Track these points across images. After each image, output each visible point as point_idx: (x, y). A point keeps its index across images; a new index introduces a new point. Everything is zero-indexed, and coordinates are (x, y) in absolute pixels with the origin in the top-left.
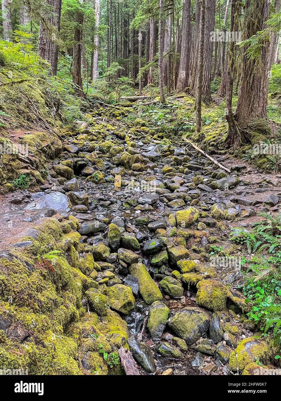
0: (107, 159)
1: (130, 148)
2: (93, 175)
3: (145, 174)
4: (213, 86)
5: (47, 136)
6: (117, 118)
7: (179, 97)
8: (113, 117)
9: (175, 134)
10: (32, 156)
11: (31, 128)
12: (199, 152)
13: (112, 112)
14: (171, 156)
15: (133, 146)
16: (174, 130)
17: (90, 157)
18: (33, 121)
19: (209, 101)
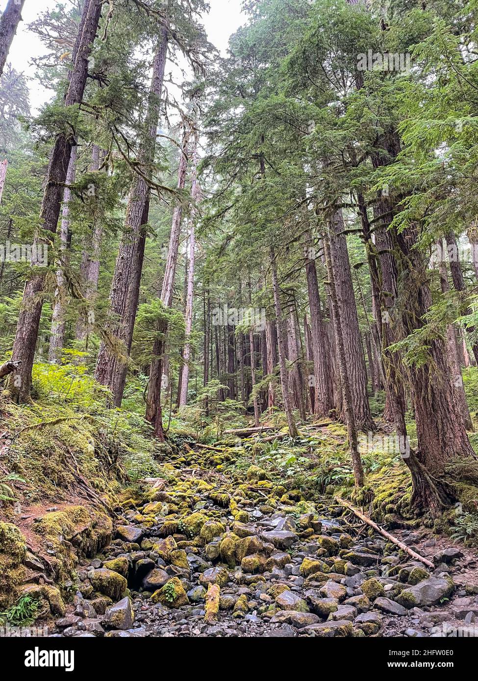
0: (195, 549)
1: (238, 524)
2: (164, 588)
3: (267, 580)
4: (373, 405)
5: (87, 512)
6: (218, 467)
7: (320, 426)
8: (211, 465)
9: (322, 491)
10: (52, 555)
11: (61, 499)
12: (368, 525)
13: (209, 458)
14: (317, 536)
15: (243, 519)
16: (317, 483)
17: (161, 549)
18: (67, 486)
19: (372, 430)
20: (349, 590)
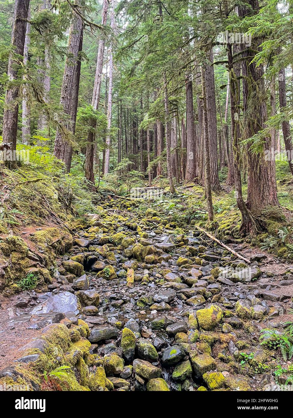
0: (119, 251)
1: (143, 239)
2: (104, 270)
3: (159, 267)
4: (220, 175)
5: (58, 231)
6: (129, 209)
7: (188, 187)
8: (125, 208)
9: (188, 223)
10: (42, 253)
11: (43, 224)
12: (214, 241)
13: (123, 203)
14: (186, 246)
15: (145, 237)
16: (186, 219)
17: (100, 251)
18: (45, 217)
19: (219, 190)
20: (204, 273)
